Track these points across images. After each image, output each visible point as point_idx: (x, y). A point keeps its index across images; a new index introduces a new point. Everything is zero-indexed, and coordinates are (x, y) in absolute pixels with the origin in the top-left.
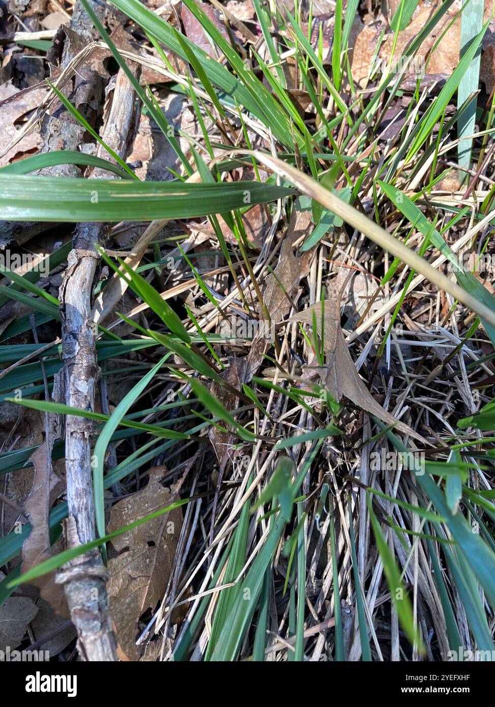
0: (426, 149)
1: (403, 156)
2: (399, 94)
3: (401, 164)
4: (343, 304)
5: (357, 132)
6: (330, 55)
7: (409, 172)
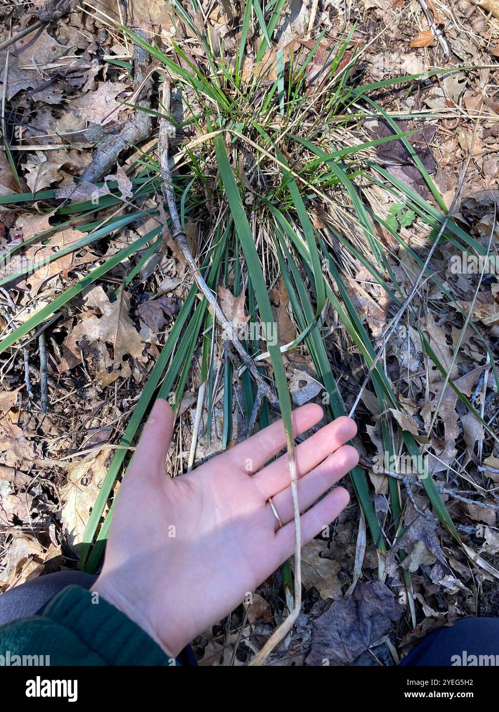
0: (269, 108)
1: (261, 110)
2: (260, 86)
3: (261, 114)
4: (244, 164)
5: (246, 102)
6: (235, 71)
7: (264, 116)
